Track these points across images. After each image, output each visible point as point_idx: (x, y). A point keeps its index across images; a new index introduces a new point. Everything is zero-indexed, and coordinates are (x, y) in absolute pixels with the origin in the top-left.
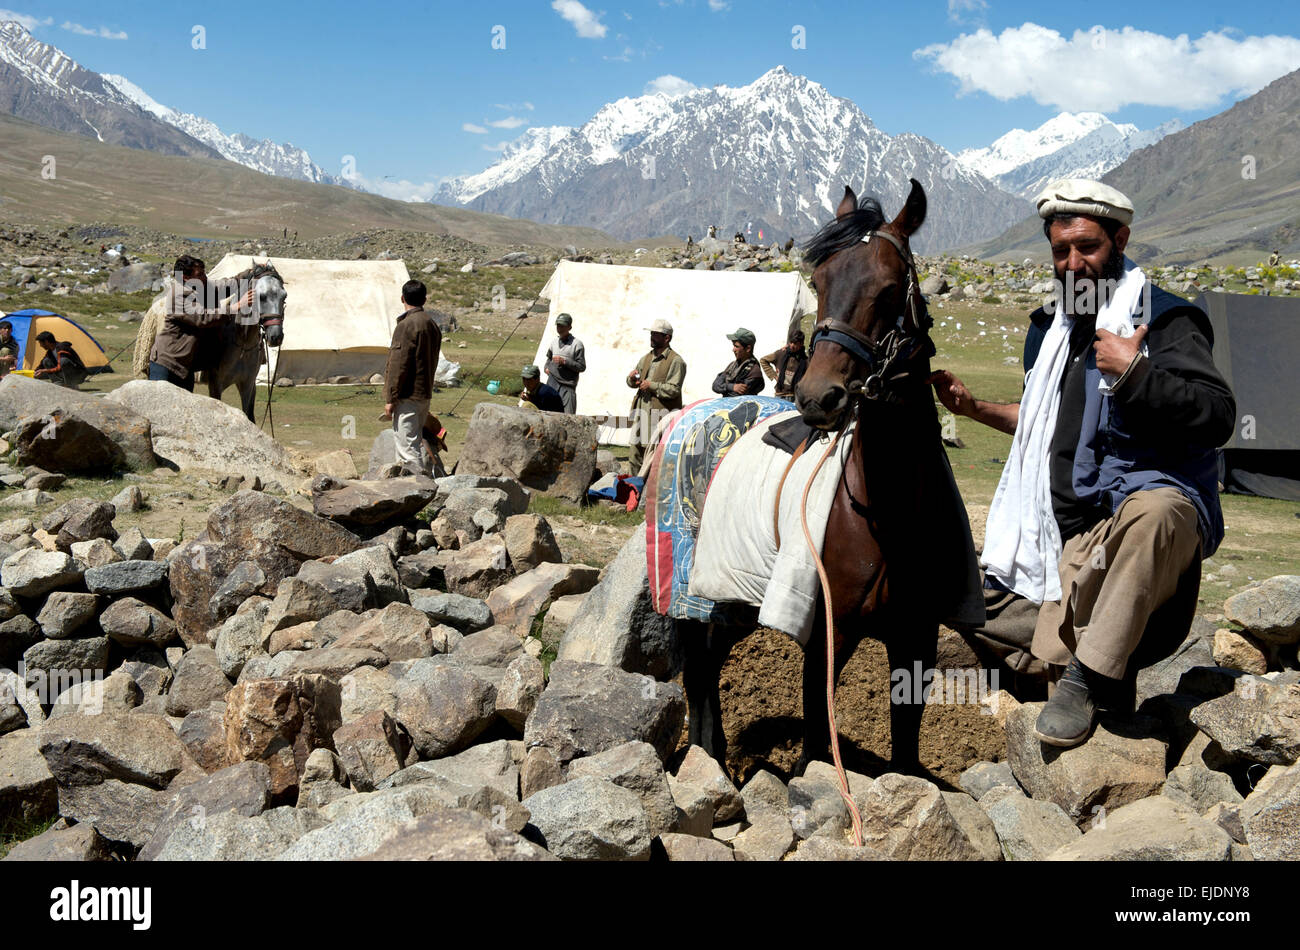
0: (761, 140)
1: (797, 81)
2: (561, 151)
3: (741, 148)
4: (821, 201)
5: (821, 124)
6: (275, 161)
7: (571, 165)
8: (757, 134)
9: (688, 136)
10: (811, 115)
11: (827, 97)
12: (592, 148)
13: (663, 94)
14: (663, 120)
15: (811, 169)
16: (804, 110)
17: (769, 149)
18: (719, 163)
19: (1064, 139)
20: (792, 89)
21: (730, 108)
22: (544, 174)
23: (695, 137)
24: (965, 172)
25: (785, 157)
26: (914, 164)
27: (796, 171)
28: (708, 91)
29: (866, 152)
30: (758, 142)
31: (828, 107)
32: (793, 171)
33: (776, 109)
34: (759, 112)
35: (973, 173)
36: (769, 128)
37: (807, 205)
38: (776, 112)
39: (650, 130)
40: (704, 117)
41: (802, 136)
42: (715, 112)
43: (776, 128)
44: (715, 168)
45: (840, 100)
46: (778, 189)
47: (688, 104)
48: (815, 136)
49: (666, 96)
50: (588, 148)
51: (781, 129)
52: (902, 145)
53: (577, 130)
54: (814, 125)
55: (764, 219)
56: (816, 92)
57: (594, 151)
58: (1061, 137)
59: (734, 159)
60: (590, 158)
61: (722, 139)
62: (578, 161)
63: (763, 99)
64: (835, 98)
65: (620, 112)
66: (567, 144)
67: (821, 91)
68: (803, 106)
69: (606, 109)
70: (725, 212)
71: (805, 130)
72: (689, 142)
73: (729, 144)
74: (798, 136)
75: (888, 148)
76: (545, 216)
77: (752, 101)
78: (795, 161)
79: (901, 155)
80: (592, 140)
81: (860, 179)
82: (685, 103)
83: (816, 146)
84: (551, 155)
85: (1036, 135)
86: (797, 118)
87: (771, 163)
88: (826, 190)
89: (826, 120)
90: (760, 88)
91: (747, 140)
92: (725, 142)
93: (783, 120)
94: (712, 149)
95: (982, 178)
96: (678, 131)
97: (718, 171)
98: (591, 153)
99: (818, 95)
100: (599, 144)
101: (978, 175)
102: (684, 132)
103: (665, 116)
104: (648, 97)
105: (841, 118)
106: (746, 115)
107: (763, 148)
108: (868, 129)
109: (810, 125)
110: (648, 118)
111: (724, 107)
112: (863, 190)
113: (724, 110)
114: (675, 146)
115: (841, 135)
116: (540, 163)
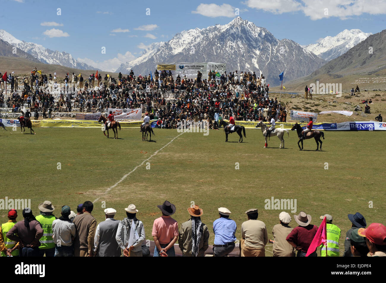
1: (244, 22)
2: (161, 50)
4: (254, 65)
5: (254, 37)
6: (60, 58)
7: (165, 55)
8: (230, 42)
9: (206, 43)
10: (250, 34)
11: (255, 27)
12: (172, 49)
13: (198, 28)
14: (198, 38)
15: (250, 53)
16: (247, 32)
17: (235, 46)
18: (216, 52)
20: (243, 25)
21: (220, 32)
22: (155, 59)
23: (208, 43)
24: (307, 52)
25: (240, 49)
26: (288, 50)
27: (245, 54)
28: (214, 27)
29: (270, 46)
30: (230, 44)
31: (256, 31)
32: (243, 55)
34: (230, 33)
35: (310, 52)
36: (234, 39)
37: (249, 66)
38: (237, 33)
39: (193, 42)
40: (212, 36)
42: (215, 34)
43: (237, 39)
44: (215, 54)
45: (261, 28)
46: (238, 61)
47: (206, 32)
48: (251, 41)
49: (199, 29)
50: (171, 49)
51: (239, 39)
52: (283, 43)
53: (167, 42)
54: (251, 38)
56: (251, 25)
57: (173, 50)
58: (345, 38)
59: (222, 51)
60: (172, 52)
61: (217, 44)
62: (167, 54)
64: (258, 27)
65: (182, 36)
66: (163, 48)
67: (253, 25)
68: (247, 30)
71: (248, 39)
72: (206, 45)
73: (220, 45)
74: (245, 41)
75: (278, 45)
78: (244, 50)
80: (172, 46)
81: (268, 56)
82: (205, 31)
83: (252, 45)
84: (158, 52)
85: (335, 38)
86: (244, 35)
87: (235, 52)
88: (256, 61)
90: (231, 25)
91: (227, 44)
92: (218, 45)
94: (214, 47)
95: (313, 54)
96: (202, 42)
97: (216, 55)
98: (172, 51)
99: (252, 26)
100: (175, 47)
101: (311, 53)
102: (204, 42)
103: (198, 36)
104: (193, 30)
105: (261, 35)
106: (226, 35)
107: (232, 46)
108: (271, 38)
109: (249, 37)
110: (192, 37)
111: (218, 32)
112: (270, 60)
113: (218, 33)
114: (201, 47)
115: (261, 41)
116: (154, 55)
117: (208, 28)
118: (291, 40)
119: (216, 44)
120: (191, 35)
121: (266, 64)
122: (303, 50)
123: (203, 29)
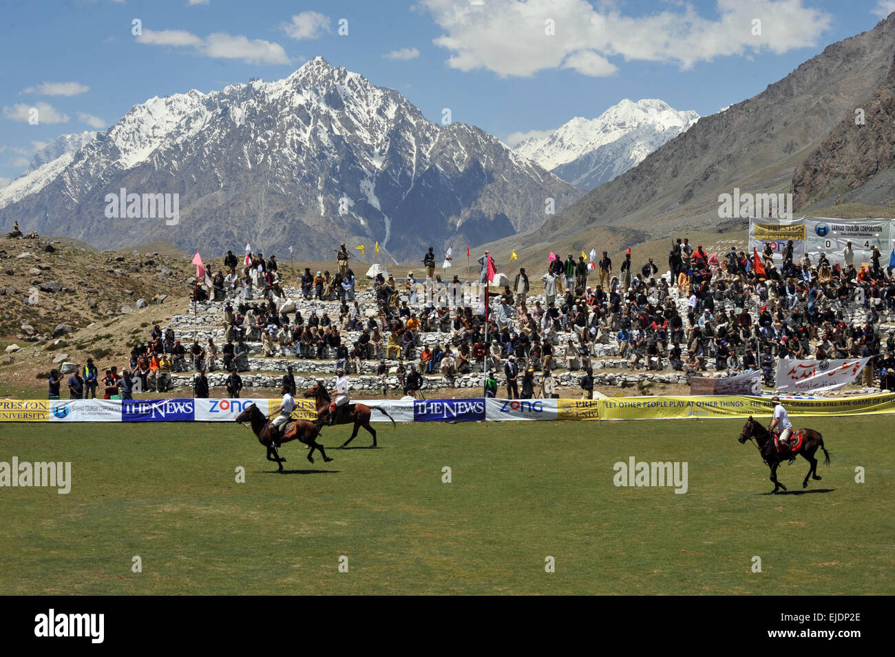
0: (299, 135)
1: (336, 72)
2: (86, 157)
3: (277, 144)
4: (367, 198)
5: (364, 116)
7: (98, 171)
8: (294, 130)
9: (220, 134)
10: (352, 107)
11: (368, 87)
12: (120, 153)
13: (196, 91)
14: (196, 119)
15: (354, 164)
16: (345, 103)
17: (308, 144)
18: (253, 162)
19: (627, 126)
20: (331, 81)
21: (265, 103)
22: (69, 183)
23: (228, 135)
24: (520, 163)
25: (326, 152)
26: (466, 156)
28: (243, 86)
29: (414, 144)
30: (295, 137)
31: (370, 98)
32: (335, 167)
33: (314, 101)
34: (295, 105)
35: (528, 163)
36: (307, 122)
38: (315, 105)
39: (182, 130)
41: (344, 130)
42: (249, 108)
43: (315, 122)
44: (250, 166)
45: (383, 89)
46: (320, 188)
47: (222, 101)
48: (357, 129)
49: (201, 94)
50: (115, 153)
51: (320, 123)
52: (452, 134)
53: (103, 133)
54: (356, 117)
55: (304, 220)
56: (356, 82)
57: (123, 155)
58: (624, 124)
59: (269, 157)
60: (118, 163)
61: (256, 136)
62: (105, 167)
63: (299, 92)
64: (377, 88)
65: (150, 113)
66: (93, 148)
67: (362, 81)
68: (343, 98)
69: (134, 110)
70: (261, 215)
71: (347, 123)
72: (222, 141)
73: (263, 141)
74: (339, 129)
75: (436, 140)
76: (69, 228)
77: (288, 95)
78: (336, 156)
79: (451, 146)
80: (120, 143)
81: (409, 173)
82: (219, 100)
83: (358, 139)
84: (76, 162)
85: (597, 123)
86: (337, 111)
87: (310, 160)
88: (372, 186)
89: (368, 112)
90: (296, 80)
91: (284, 136)
92: (259, 139)
93: (322, 113)
94: (245, 147)
95: (538, 168)
96: (210, 130)
97: (253, 170)
98: (119, 158)
99: (358, 85)
100: (128, 147)
101: (534, 166)
102: (217, 131)
103: (198, 114)
104: (180, 95)
105: (385, 110)
106: (282, 109)
107: (301, 143)
108: (414, 120)
109: (352, 118)
110: (180, 117)
111: (259, 102)
112: (413, 185)
113: (258, 106)
114: (207, 146)
115: (386, 127)
116: (65, 171)
117: (226, 90)
118: (474, 126)
119: (252, 136)
120: (176, 111)
121: (404, 198)
122: (511, 157)
123: (211, 94)
